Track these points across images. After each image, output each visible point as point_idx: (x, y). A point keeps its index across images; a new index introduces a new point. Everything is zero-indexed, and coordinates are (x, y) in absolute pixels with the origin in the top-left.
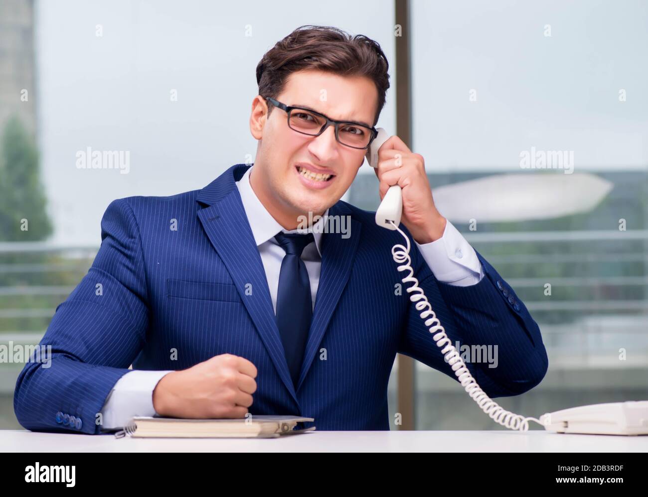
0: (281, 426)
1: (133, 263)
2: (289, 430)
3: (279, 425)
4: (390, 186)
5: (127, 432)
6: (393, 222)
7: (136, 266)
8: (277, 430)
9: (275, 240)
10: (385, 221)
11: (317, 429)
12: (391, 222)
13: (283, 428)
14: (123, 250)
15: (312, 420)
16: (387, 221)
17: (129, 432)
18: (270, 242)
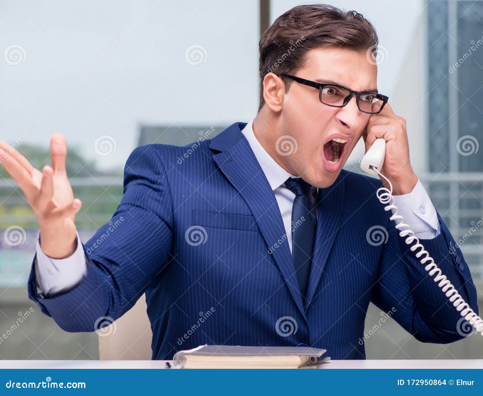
1: (161, 196)
4: (377, 138)
6: (376, 168)
7: (164, 198)
9: (285, 185)
10: (369, 166)
12: (374, 168)
14: (151, 185)
16: (371, 167)
18: (281, 186)
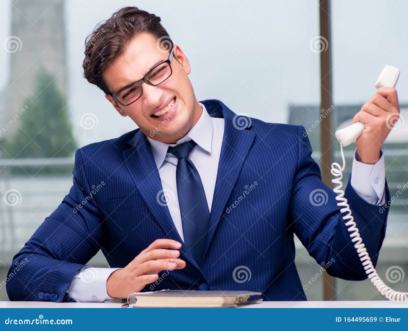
0: (238, 299)
2: (244, 301)
3: (237, 298)
5: (130, 303)
8: (236, 301)
11: (264, 300)
13: (240, 300)
15: (260, 294)
17: (131, 304)
